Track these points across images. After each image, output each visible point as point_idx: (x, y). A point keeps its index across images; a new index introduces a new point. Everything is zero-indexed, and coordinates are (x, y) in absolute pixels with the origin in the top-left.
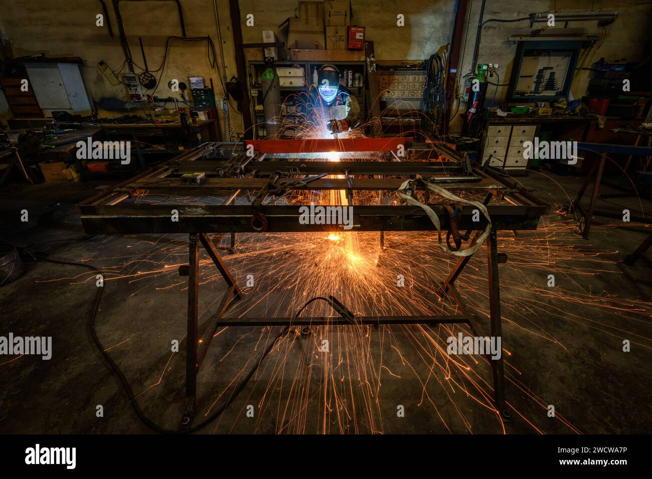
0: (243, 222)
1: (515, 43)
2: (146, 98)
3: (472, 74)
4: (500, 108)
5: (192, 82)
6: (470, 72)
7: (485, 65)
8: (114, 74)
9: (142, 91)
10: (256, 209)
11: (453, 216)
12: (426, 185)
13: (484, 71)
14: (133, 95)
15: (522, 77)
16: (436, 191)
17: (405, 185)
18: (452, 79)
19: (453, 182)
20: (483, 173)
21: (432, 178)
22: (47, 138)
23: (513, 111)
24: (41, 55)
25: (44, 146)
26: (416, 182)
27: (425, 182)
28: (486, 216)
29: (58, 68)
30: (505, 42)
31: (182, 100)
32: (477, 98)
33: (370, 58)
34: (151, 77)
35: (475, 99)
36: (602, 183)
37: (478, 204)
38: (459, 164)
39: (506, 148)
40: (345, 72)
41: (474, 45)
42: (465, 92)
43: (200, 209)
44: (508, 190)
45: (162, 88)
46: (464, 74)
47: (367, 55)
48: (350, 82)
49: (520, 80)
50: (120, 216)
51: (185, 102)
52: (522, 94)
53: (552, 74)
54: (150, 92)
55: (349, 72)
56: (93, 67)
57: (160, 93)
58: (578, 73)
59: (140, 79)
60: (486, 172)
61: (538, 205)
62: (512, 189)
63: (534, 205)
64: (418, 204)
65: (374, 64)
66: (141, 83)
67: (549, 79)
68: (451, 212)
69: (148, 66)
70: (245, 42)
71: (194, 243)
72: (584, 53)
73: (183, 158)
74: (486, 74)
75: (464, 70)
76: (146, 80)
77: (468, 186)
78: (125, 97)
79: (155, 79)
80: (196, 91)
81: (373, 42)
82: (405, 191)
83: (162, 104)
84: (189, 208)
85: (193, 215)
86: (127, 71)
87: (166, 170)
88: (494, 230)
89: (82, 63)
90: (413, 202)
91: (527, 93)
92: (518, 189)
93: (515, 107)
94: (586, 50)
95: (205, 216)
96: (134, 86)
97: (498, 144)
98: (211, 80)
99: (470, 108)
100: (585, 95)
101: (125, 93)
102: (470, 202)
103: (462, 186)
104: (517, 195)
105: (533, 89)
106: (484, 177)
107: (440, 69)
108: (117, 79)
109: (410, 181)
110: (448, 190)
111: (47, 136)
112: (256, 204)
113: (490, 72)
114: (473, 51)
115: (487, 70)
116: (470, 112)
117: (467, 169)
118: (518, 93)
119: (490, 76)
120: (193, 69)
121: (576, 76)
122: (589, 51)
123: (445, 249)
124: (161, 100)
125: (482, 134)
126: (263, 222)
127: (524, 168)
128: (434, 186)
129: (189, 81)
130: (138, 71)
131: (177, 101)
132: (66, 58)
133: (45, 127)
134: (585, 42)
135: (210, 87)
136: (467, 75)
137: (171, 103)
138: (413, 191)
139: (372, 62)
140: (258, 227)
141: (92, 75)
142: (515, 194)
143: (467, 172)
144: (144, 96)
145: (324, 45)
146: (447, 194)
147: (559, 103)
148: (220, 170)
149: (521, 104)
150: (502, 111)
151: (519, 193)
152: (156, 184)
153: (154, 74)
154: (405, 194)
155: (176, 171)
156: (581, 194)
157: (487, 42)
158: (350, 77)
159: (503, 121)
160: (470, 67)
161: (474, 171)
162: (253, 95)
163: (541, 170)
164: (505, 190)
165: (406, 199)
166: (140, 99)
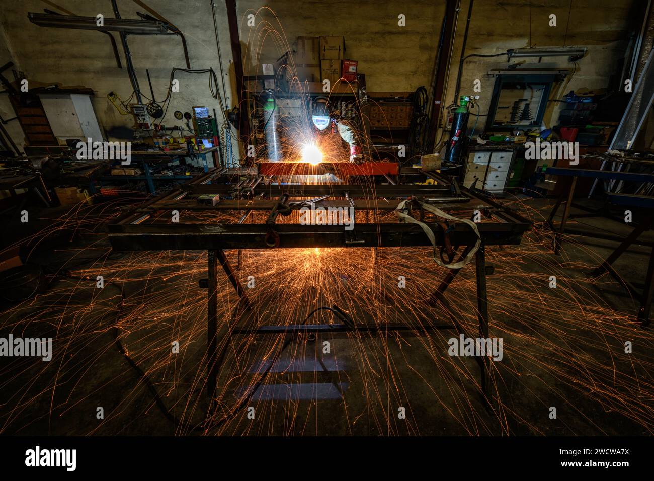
0: (257, 239)
1: (493, 76)
2: (153, 127)
3: (454, 105)
4: (480, 136)
5: (197, 112)
6: (453, 103)
7: (468, 96)
8: (124, 105)
9: (149, 120)
10: (270, 226)
11: (447, 232)
12: (421, 205)
13: (467, 102)
14: (141, 124)
15: (499, 108)
16: (430, 210)
17: (402, 205)
18: (436, 109)
19: (445, 202)
20: (471, 195)
21: (426, 199)
22: (66, 164)
23: (492, 139)
24: (54, 86)
25: (64, 171)
26: (412, 203)
27: (421, 203)
28: (476, 232)
29: (70, 98)
30: (485, 75)
31: (187, 129)
32: (460, 127)
33: (361, 90)
34: (158, 107)
35: (457, 128)
36: (572, 205)
37: (469, 222)
38: (448, 187)
39: (485, 173)
40: (339, 103)
41: (457, 78)
42: (448, 122)
43: (218, 227)
44: (494, 209)
45: (168, 118)
46: (447, 105)
47: (359, 87)
48: (344, 113)
49: (497, 110)
50: (145, 234)
51: (190, 130)
52: (500, 123)
53: (527, 106)
54: (158, 121)
55: (343, 103)
56: (104, 98)
57: (167, 123)
58: (550, 105)
59: (147, 109)
60: (473, 193)
61: (521, 221)
62: (498, 209)
63: (518, 222)
64: (416, 222)
65: (366, 96)
66: (149, 113)
67: (524, 110)
68: (445, 229)
69: (155, 97)
70: (245, 75)
71: (212, 259)
72: (555, 86)
73: (196, 182)
74: (468, 105)
75: (447, 101)
76: (154, 110)
77: (459, 206)
78: (134, 126)
79: (162, 109)
80: (201, 121)
81: (364, 75)
82: (402, 210)
83: (168, 132)
84: (207, 227)
85: (212, 233)
86: (136, 101)
87: (181, 193)
88: (482, 244)
89: (94, 94)
90: (411, 220)
91: (504, 123)
92: (503, 208)
93: (493, 135)
94: (557, 84)
95: (223, 234)
96: (142, 115)
97: (478, 170)
98: (214, 110)
99: (453, 137)
100: (555, 124)
101: (134, 122)
102: (461, 220)
103: (453, 206)
104: (502, 213)
105: (508, 119)
106: (472, 198)
107: (426, 101)
108: (127, 109)
109: (407, 202)
110: (441, 209)
111: (65, 162)
112: (269, 223)
113: (472, 103)
114: (456, 84)
115: (469, 101)
116: (453, 140)
117: (456, 191)
118: (496, 123)
119: (472, 107)
120: (197, 100)
121: (548, 107)
122: (560, 85)
123: (439, 262)
124: (168, 129)
125: (463, 160)
126: (276, 239)
127: (502, 191)
128: (428, 206)
129: (194, 111)
130: (145, 101)
131: (183, 129)
132: (78, 89)
133: (62, 154)
134: (556, 76)
135: (213, 117)
136: (450, 107)
137: (177, 131)
138: (409, 211)
139: (363, 94)
140: (272, 243)
141: (103, 105)
142: (501, 213)
143: (456, 194)
144: (151, 125)
145: (319, 78)
146: (440, 213)
147: (533, 132)
148: (232, 193)
149: (498, 133)
150: (481, 139)
151: (504, 212)
152: (175, 205)
153: (161, 104)
154: (403, 213)
155: (191, 193)
156: (553, 214)
157: (468, 76)
158: (344, 107)
159: (483, 149)
160: (453, 99)
161: (463, 194)
162: (254, 124)
163: (516, 193)
164: (492, 210)
165: (404, 218)
166: (149, 128)
